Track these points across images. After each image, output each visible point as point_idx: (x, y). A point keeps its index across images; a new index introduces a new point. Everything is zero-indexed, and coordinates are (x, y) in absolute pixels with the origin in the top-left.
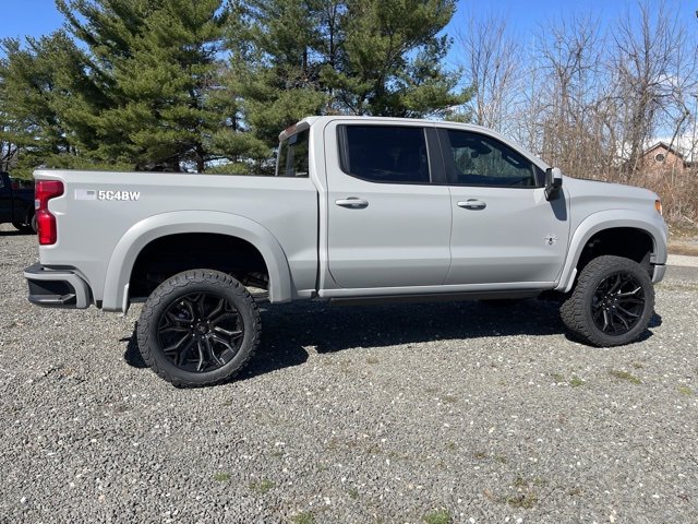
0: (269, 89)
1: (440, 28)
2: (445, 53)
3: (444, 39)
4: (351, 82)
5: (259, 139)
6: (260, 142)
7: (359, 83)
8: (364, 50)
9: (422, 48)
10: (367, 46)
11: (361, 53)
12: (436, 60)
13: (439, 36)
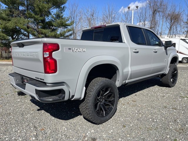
0: (7, 17)
1: (62, 4)
2: (64, 11)
3: (64, 7)
4: (36, 17)
5: (3, 33)
6: (4, 34)
7: (39, 17)
8: (41, 7)
9: (58, 9)
10: (41, 6)
11: (40, 8)
12: (62, 13)
13: (62, 6)
